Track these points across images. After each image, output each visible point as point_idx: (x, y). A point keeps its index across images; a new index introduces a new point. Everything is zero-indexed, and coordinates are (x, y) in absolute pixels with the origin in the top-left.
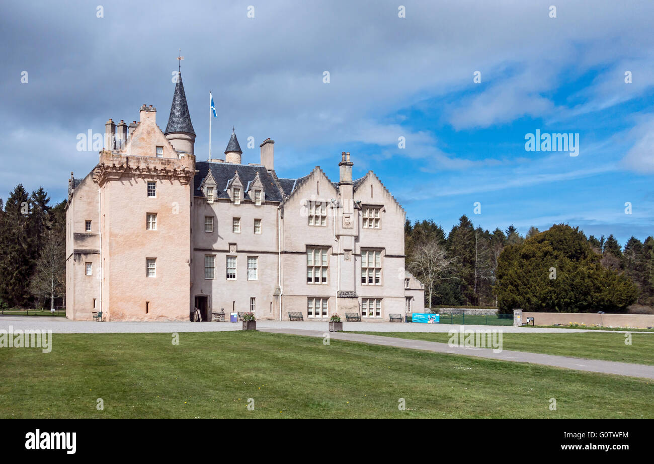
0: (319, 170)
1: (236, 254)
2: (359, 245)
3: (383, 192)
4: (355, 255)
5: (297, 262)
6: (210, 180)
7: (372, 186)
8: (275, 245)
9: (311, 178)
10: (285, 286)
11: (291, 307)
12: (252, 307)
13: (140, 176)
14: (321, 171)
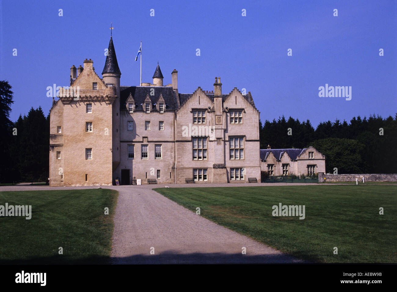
0: (200, 89)
1: (147, 143)
2: (227, 135)
3: (243, 101)
4: (225, 141)
5: (186, 147)
6: (131, 99)
7: (236, 97)
8: (173, 137)
9: (194, 95)
10: (179, 162)
11: (182, 175)
12: (158, 176)
13: (82, 101)
14: (201, 90)
